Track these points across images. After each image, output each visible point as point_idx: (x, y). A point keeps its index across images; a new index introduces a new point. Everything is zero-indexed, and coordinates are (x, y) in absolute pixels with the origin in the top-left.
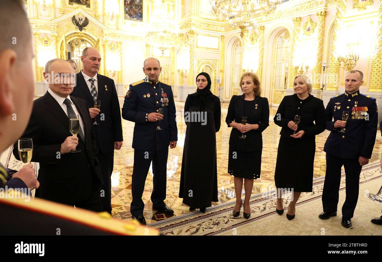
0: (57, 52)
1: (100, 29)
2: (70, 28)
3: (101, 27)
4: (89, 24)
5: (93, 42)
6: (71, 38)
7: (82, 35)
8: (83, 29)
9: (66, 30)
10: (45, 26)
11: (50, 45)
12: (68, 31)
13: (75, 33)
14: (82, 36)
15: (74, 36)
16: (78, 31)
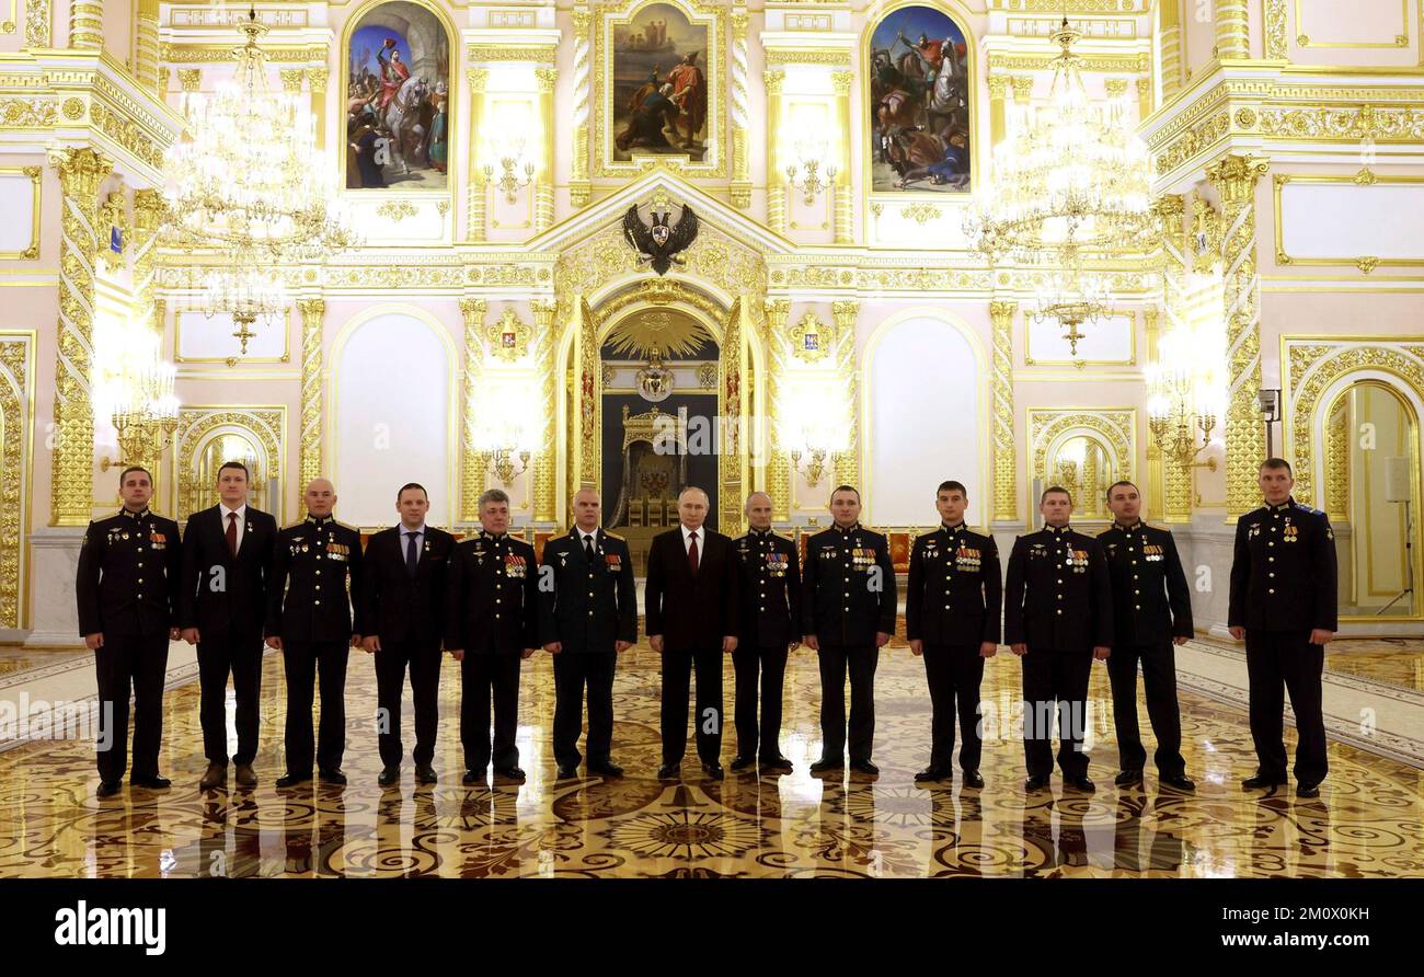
0: (552, 382)
1: (751, 254)
2: (614, 264)
3: (754, 244)
4: (699, 238)
5: (715, 319)
6: (617, 309)
7: (669, 289)
8: (673, 264)
9: (597, 276)
10: (509, 269)
11: (525, 349)
12: (604, 280)
13: (638, 285)
14: (669, 297)
15: (630, 302)
16: (651, 274)
